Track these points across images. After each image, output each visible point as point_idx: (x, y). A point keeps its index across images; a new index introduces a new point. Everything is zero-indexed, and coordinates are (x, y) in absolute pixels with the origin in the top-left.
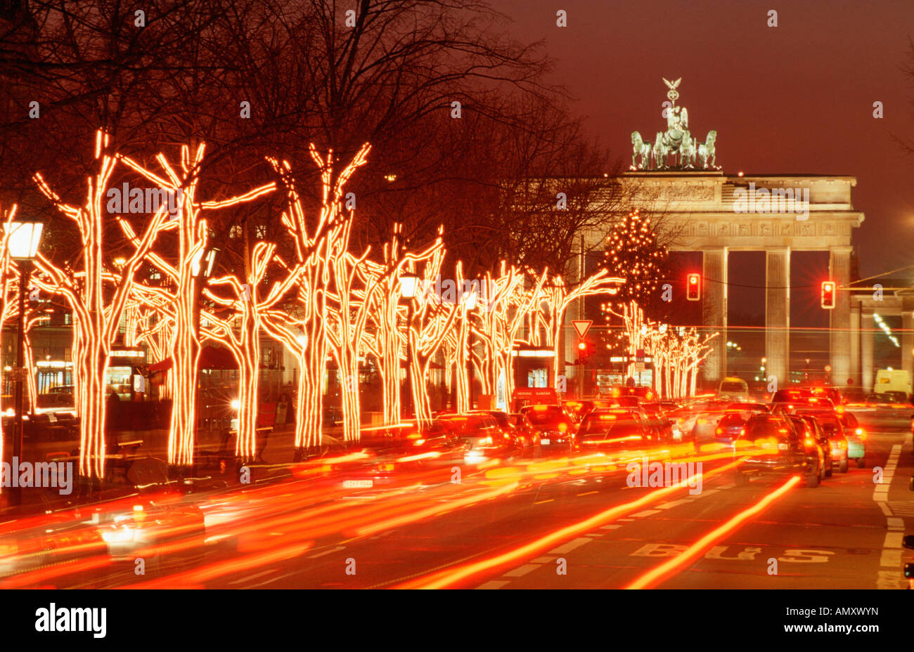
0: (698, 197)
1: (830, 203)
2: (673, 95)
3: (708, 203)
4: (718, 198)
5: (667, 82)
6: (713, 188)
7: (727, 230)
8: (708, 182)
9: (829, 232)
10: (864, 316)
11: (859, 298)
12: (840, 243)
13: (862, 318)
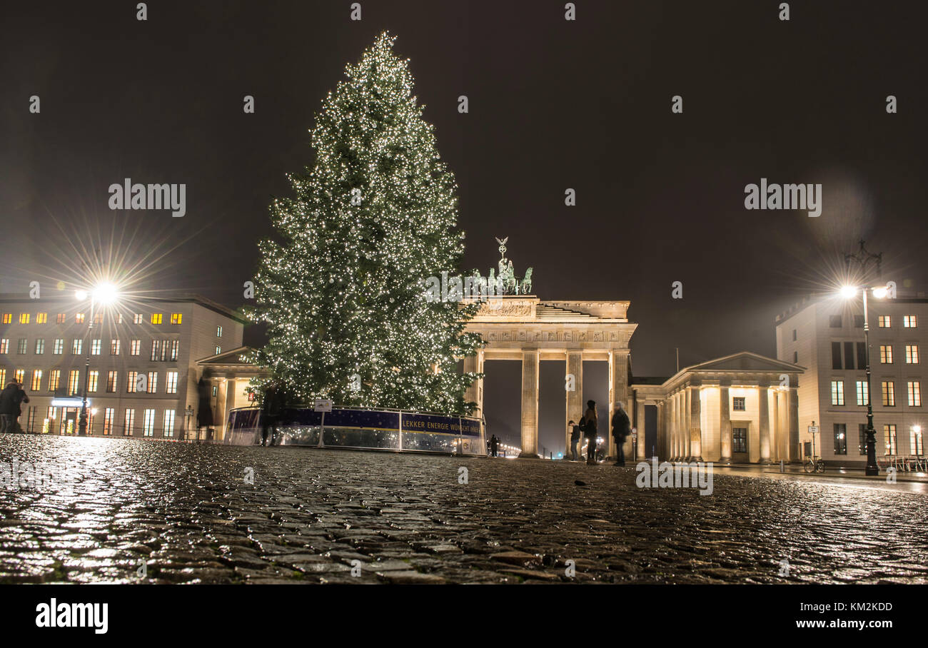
0: (519, 313)
1: (613, 318)
2: (502, 249)
3: (526, 317)
4: (534, 313)
5: (499, 241)
6: (530, 307)
7: (539, 337)
8: (527, 303)
9: (614, 339)
10: (639, 401)
11: (635, 387)
12: (622, 347)
13: (637, 402)
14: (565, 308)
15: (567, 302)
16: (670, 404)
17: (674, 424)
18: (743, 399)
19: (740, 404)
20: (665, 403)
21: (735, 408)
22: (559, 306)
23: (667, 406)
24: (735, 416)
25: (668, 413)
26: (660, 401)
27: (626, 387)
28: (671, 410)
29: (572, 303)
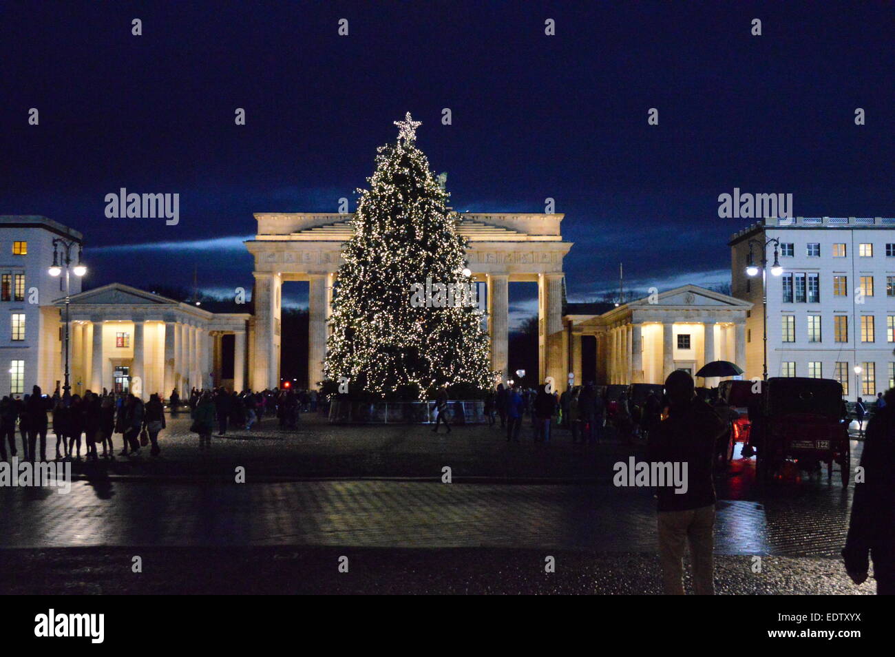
1: (545, 235)
9: (545, 260)
10: (574, 333)
11: (570, 317)
12: (554, 270)
13: (573, 336)
14: (487, 222)
15: (489, 215)
16: (611, 337)
17: (615, 361)
18: (688, 336)
19: (684, 341)
20: (605, 335)
21: (680, 346)
22: (480, 219)
23: (607, 339)
24: (680, 355)
25: (608, 347)
26: (599, 333)
27: (559, 316)
28: (611, 344)
29: (495, 216)
